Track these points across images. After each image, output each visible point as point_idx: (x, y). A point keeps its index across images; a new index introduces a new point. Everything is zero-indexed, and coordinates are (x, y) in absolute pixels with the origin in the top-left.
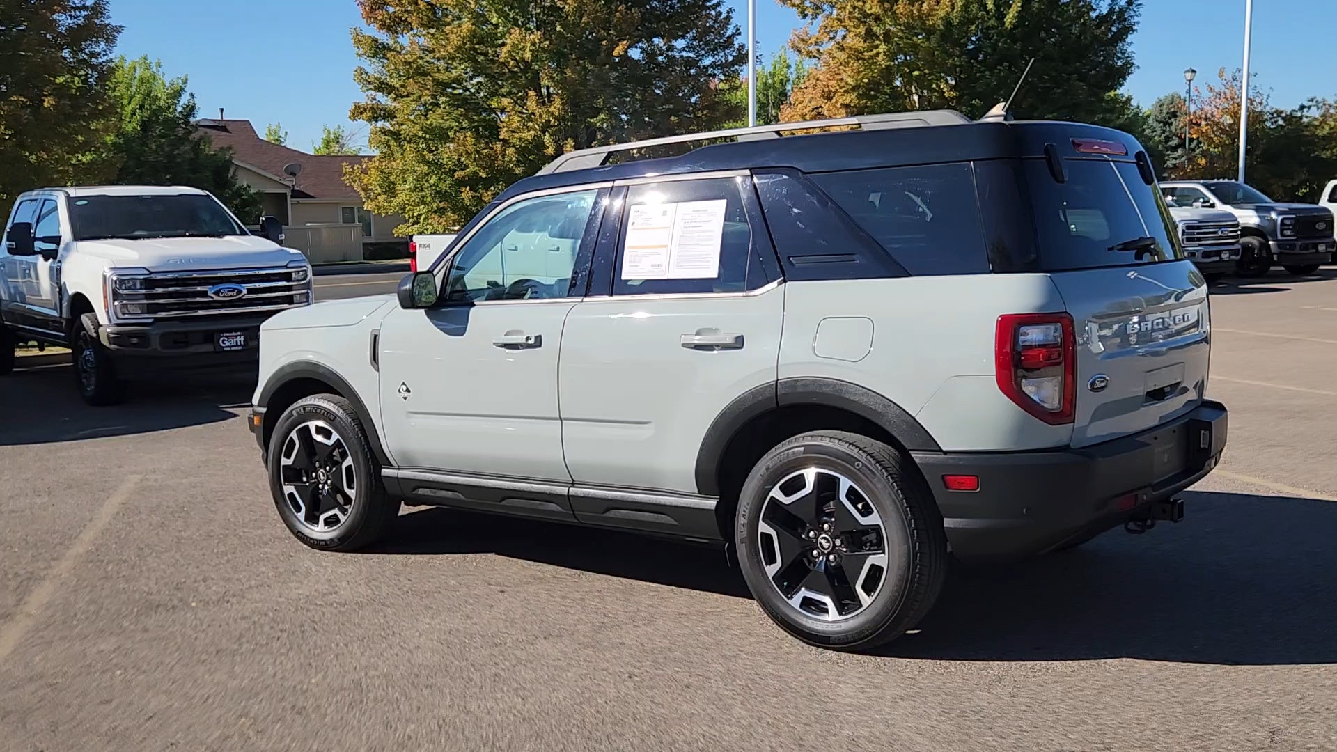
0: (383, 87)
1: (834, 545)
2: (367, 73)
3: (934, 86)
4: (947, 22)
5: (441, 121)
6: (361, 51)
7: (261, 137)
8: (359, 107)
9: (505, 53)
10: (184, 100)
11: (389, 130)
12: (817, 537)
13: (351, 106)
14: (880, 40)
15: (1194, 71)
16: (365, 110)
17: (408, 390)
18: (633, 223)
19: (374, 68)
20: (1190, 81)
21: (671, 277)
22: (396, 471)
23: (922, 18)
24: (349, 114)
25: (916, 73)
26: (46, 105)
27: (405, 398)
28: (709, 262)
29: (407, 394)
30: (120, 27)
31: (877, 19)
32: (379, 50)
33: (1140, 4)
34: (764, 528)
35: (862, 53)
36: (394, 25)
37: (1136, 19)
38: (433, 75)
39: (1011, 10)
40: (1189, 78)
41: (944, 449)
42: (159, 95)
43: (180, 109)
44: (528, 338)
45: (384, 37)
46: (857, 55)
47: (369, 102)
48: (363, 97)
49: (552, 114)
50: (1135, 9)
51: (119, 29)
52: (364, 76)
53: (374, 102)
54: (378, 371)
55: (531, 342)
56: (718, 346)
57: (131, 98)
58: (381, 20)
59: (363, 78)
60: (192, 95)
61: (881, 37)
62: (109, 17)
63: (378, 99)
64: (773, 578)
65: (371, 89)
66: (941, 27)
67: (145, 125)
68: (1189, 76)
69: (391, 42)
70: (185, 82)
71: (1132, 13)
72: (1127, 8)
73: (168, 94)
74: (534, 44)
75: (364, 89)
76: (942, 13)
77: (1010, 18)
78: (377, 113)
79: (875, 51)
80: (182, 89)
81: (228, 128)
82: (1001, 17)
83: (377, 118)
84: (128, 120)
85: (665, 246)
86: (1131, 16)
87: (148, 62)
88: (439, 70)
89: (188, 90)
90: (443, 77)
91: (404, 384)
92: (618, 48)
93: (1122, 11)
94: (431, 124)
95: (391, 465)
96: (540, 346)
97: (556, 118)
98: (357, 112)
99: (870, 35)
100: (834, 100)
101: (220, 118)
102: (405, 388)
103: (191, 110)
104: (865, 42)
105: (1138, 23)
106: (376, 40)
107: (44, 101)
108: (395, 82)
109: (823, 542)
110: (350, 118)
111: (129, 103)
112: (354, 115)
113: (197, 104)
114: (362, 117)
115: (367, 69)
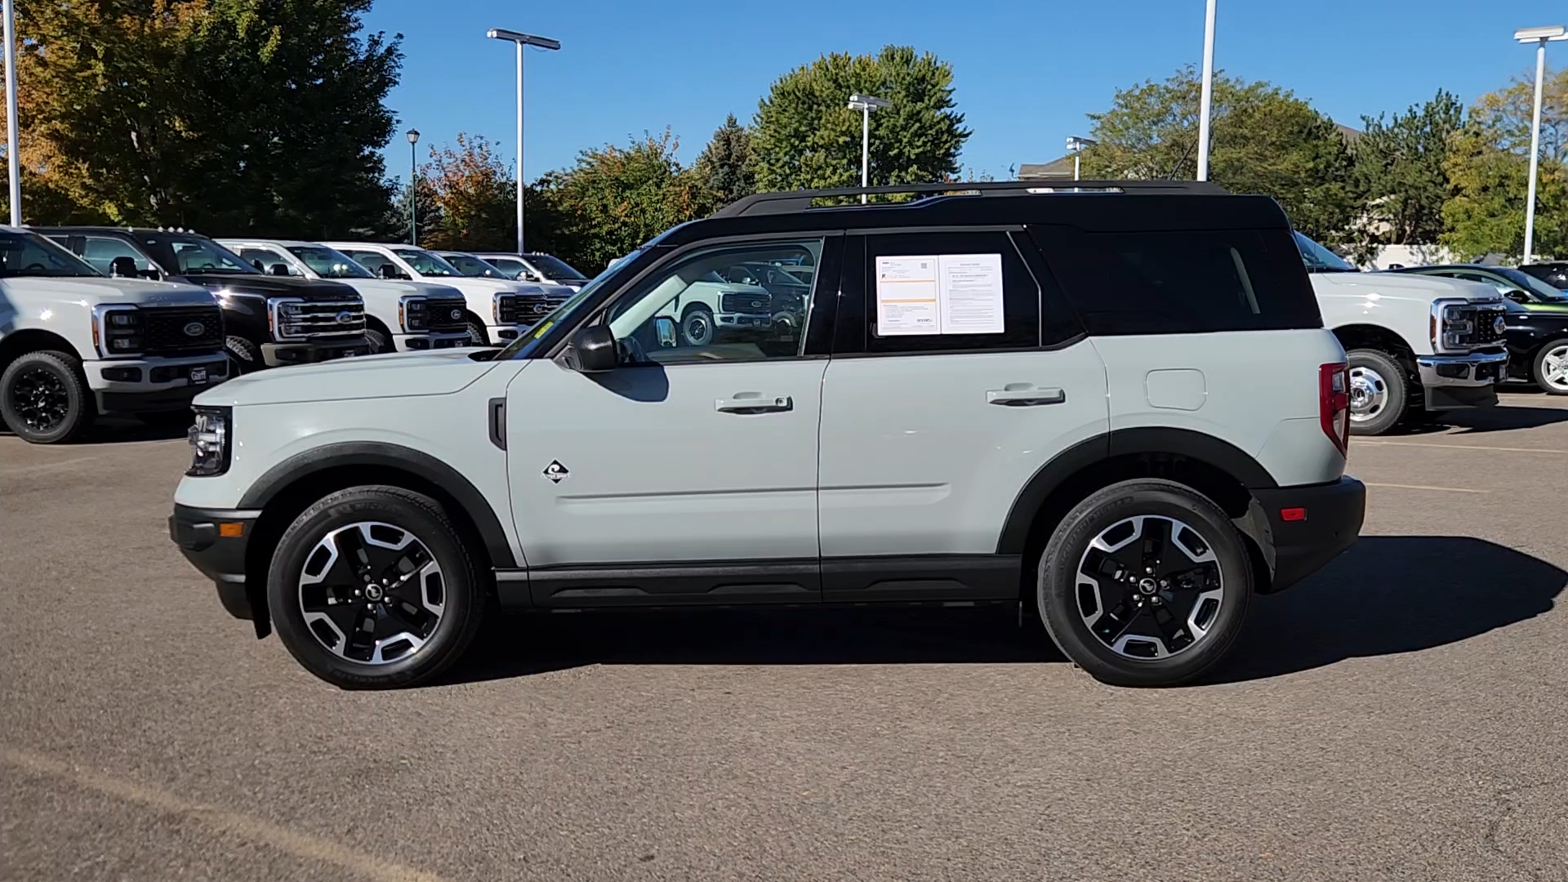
1: (1159, 586)
3: (167, 122)
4: (190, 45)
12: (1138, 582)
14: (96, 58)
15: (417, 133)
17: (563, 470)
18: (883, 276)
20: (413, 143)
21: (945, 332)
22: (525, 574)
23: (155, 36)
25: (142, 104)
27: (556, 481)
28: (991, 316)
29: (559, 476)
31: (94, 31)
33: (401, 55)
34: (1082, 578)
35: (73, 72)
37: (398, 70)
39: (270, 42)
40: (412, 140)
41: (1280, 485)
44: (777, 401)
46: (68, 76)
50: (396, 59)
54: (506, 449)
55: (785, 404)
56: (1030, 400)
61: (100, 56)
64: (1092, 628)
66: (184, 53)
68: (412, 137)
71: (393, 64)
72: (387, 58)
76: (182, 35)
77: (266, 52)
79: (89, 73)
82: (255, 47)
85: (934, 300)
86: (393, 67)
91: (555, 462)
93: (382, 60)
95: (515, 566)
96: (791, 409)
99: (86, 52)
100: (31, 129)
102: (557, 468)
104: (79, 58)
105: (399, 75)
109: (1146, 585)
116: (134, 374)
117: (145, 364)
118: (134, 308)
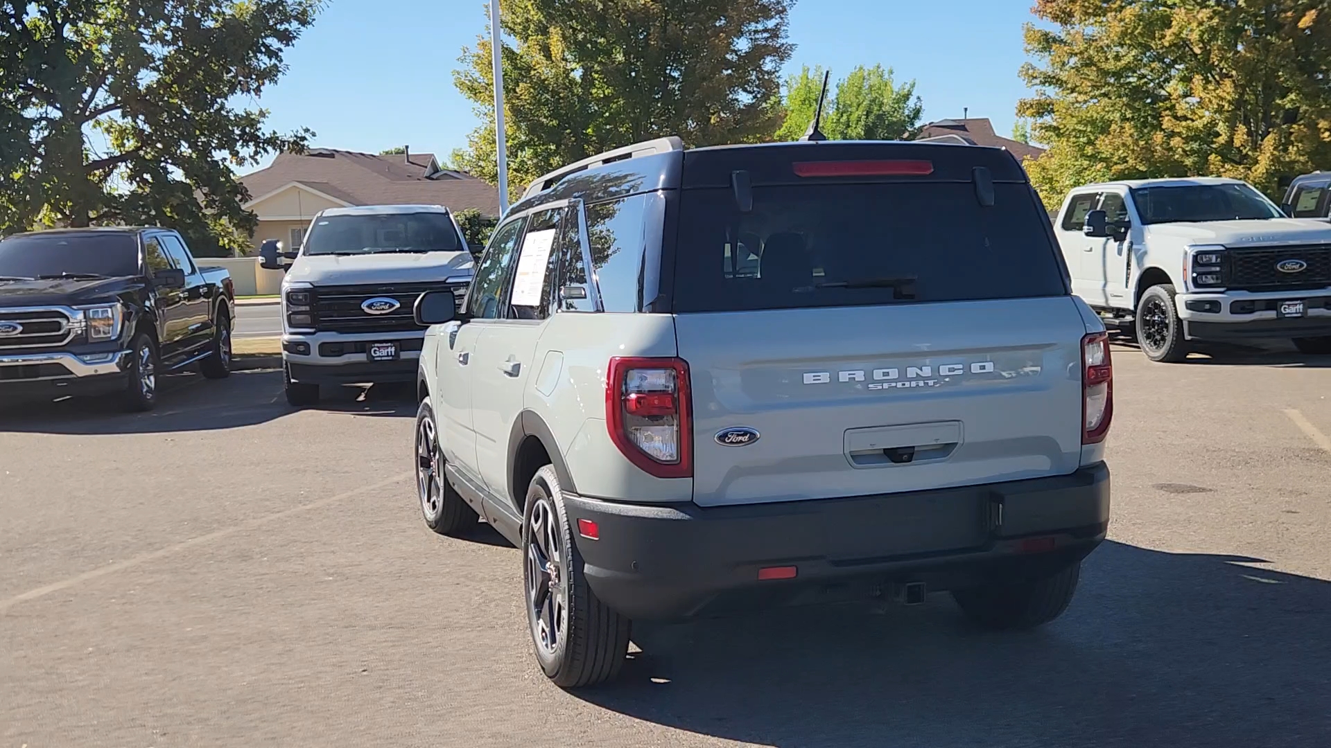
0: (1049, 80)
2: (1033, 68)
5: (1103, 113)
6: (1029, 47)
7: (997, 135)
8: (1025, 104)
9: (1170, 36)
10: (911, 103)
11: (1050, 126)
13: (1017, 104)
16: (1031, 106)
19: (1044, 63)
24: (1016, 111)
26: (712, 121)
30: (793, 45)
32: (1047, 42)
36: (1065, 17)
38: (1099, 64)
41: (577, 491)
42: (885, 101)
43: (907, 112)
45: (1055, 29)
47: (1038, 98)
48: (1032, 93)
49: (1225, 99)
51: (792, 47)
52: (1031, 72)
53: (1044, 97)
57: (859, 105)
58: (1050, 13)
59: (1030, 74)
60: (918, 98)
62: (787, 37)
63: (1047, 94)
65: (1036, 84)
67: (870, 130)
69: (1063, 36)
70: (913, 86)
73: (894, 99)
74: (1201, 24)
75: (1030, 85)
78: (1043, 108)
80: (910, 93)
81: (967, 127)
83: (1043, 113)
84: (854, 126)
87: (881, 69)
88: (1107, 59)
89: (915, 93)
90: (1111, 65)
92: (1304, 19)
94: (1092, 117)
97: (1230, 103)
98: (1023, 108)
101: (963, 118)
103: (917, 113)
106: (1046, 34)
107: (710, 118)
108: (1063, 76)
110: (1017, 114)
111: (857, 110)
112: (1020, 111)
113: (923, 107)
114: (1027, 113)
115: (1034, 65)
116: (1215, 306)
117: (1226, 298)
118: (1222, 248)
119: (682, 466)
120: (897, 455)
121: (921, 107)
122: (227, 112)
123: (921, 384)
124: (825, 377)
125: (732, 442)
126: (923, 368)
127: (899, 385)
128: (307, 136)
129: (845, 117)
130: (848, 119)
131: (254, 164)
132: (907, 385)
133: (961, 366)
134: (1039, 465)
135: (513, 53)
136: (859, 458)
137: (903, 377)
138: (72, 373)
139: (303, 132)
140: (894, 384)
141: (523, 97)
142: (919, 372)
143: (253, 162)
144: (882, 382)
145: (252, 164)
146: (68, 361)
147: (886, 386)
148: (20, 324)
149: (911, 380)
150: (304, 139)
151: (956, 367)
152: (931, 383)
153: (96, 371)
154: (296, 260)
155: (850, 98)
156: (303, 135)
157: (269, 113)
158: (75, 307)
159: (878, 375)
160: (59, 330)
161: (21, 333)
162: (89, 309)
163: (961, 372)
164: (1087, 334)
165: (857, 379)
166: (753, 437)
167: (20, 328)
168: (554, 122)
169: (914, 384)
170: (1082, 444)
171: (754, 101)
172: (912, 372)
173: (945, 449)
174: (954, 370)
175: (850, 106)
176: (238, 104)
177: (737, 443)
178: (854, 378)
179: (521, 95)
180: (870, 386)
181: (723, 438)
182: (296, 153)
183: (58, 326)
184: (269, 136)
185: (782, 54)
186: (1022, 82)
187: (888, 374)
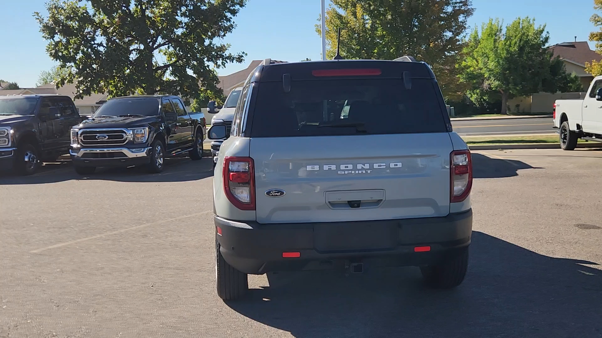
2: (598, 17)
6: (596, 6)
7: (591, 49)
8: (594, 34)
10: (544, 35)
13: (589, 35)
16: (597, 35)
24: (589, 38)
26: (431, 46)
30: (474, 9)
42: (530, 34)
43: (541, 39)
47: (600, 32)
48: (597, 29)
57: (516, 36)
59: (596, 20)
60: (548, 32)
62: (472, 5)
65: (599, 25)
67: (521, 49)
70: (545, 26)
73: (534, 33)
75: (596, 25)
80: (543, 30)
81: (576, 46)
84: (513, 46)
87: (529, 19)
89: (546, 30)
98: (593, 36)
101: (574, 41)
103: (547, 39)
107: (430, 44)
110: (589, 40)
111: (515, 38)
112: (591, 38)
113: (550, 37)
114: (595, 39)
115: (599, 15)
119: (252, 205)
120: (354, 204)
121: (549, 36)
122: (213, 45)
123: (364, 172)
124: (317, 168)
125: (272, 195)
126: (365, 165)
127: (353, 172)
128: (244, 55)
129: (508, 42)
130: (510, 43)
131: (224, 68)
132: (357, 172)
133: (385, 164)
134: (427, 212)
135: (341, 16)
136: (334, 205)
137: (355, 168)
138: (127, 156)
139: (242, 53)
140: (350, 172)
141: (344, 36)
142: (363, 166)
143: (223, 66)
144: (344, 170)
145: (223, 67)
146: (125, 151)
147: (346, 172)
148: (107, 135)
149: (359, 170)
150: (242, 56)
151: (382, 164)
152: (369, 172)
153: (137, 156)
154: (221, 109)
155: (512, 33)
156: (242, 55)
157: (231, 45)
158: (129, 129)
159: (342, 167)
160: (122, 138)
161: (107, 139)
162: (135, 130)
163: (385, 167)
164: (454, 151)
165: (332, 169)
166: (282, 193)
167: (107, 137)
168: (358, 47)
169: (360, 172)
170: (450, 202)
171: (453, 36)
172: (359, 166)
173: (377, 203)
174: (381, 166)
175: (512, 37)
176: (217, 42)
177: (275, 196)
178: (331, 168)
179: (343, 35)
180: (338, 172)
181: (268, 193)
182: (239, 63)
183: (122, 137)
184: (228, 56)
185: (468, 13)
186: (592, 24)
187: (347, 167)
